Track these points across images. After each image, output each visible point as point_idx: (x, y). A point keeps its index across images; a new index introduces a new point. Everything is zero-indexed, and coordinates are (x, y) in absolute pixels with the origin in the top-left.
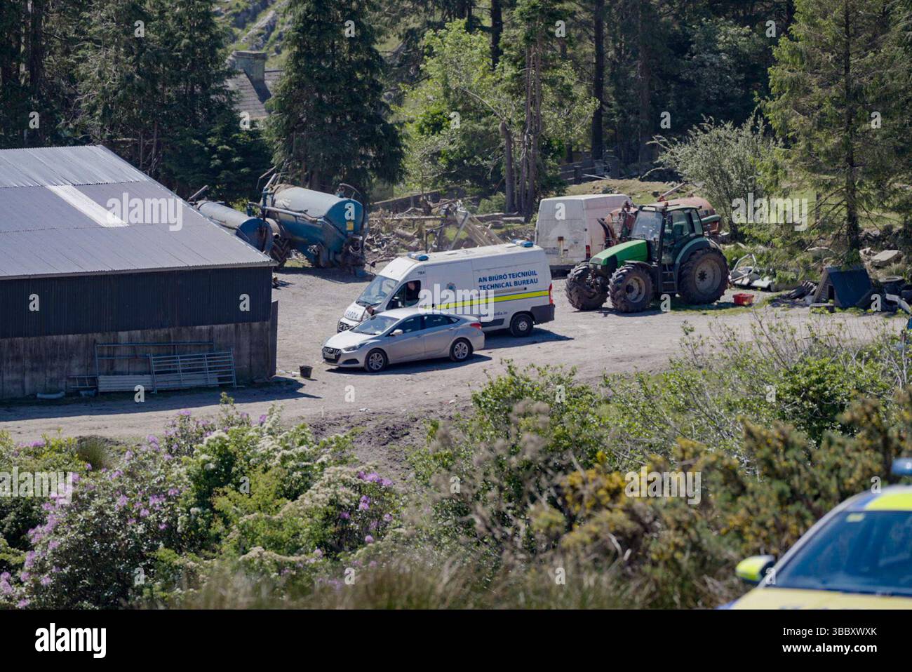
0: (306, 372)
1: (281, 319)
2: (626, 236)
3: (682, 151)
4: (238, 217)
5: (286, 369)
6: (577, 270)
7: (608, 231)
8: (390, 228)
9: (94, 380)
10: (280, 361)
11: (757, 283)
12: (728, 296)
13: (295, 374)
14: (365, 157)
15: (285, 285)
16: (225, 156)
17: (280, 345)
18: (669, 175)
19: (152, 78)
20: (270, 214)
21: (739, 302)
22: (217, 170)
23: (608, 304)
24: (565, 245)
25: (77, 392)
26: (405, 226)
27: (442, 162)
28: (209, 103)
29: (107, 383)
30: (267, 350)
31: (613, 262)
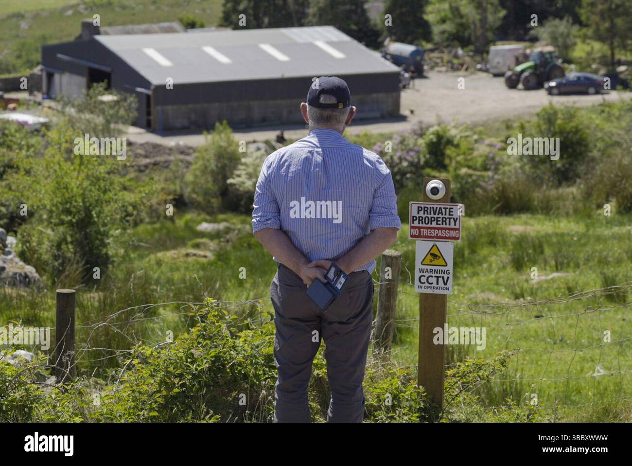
0: (412, 112)
5: (404, 111)
6: (508, 74)
10: (402, 109)
13: (408, 113)
23: (521, 87)
24: (500, 65)
30: (397, 104)
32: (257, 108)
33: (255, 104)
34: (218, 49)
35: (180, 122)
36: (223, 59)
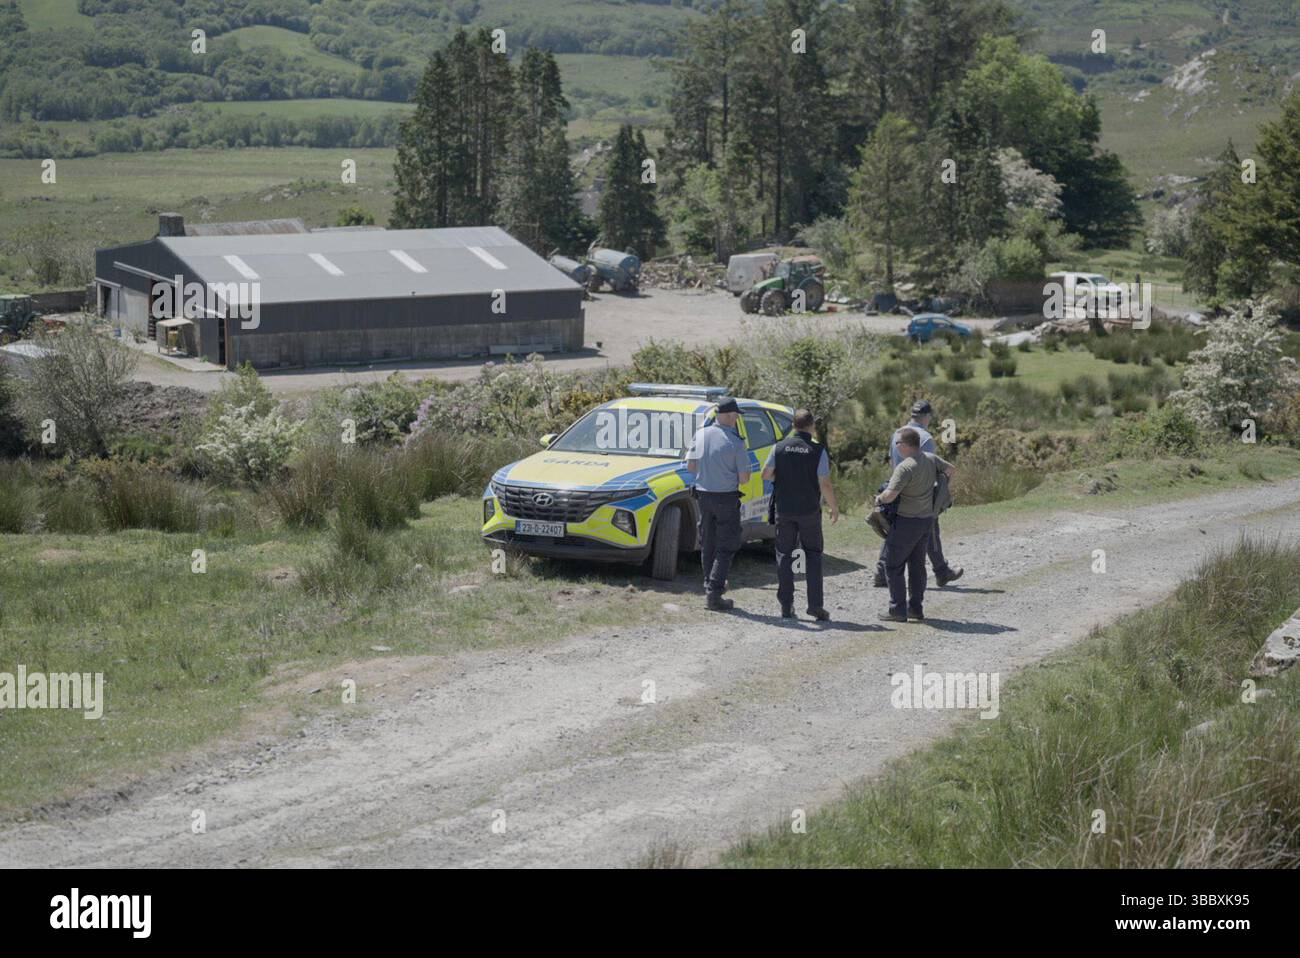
0: (599, 345)
1: (587, 317)
2: (772, 275)
3: (808, 231)
4: (573, 265)
5: (589, 343)
6: (746, 293)
7: (764, 273)
8: (656, 271)
9: (488, 349)
10: (586, 340)
11: (840, 301)
12: (824, 307)
13: (594, 346)
14: (646, 234)
15: (594, 299)
16: (575, 233)
17: (586, 332)
18: (802, 244)
19: (538, 191)
20: (591, 263)
21: (831, 310)
22: (570, 240)
23: (761, 311)
24: (743, 280)
25: (479, 354)
26: (663, 270)
27: (687, 238)
28: (566, 206)
29: (494, 350)
30: (579, 334)
31: (764, 289)
32: (377, 339)
33: (373, 332)
34: (328, 256)
35: (265, 357)
36: (334, 270)
